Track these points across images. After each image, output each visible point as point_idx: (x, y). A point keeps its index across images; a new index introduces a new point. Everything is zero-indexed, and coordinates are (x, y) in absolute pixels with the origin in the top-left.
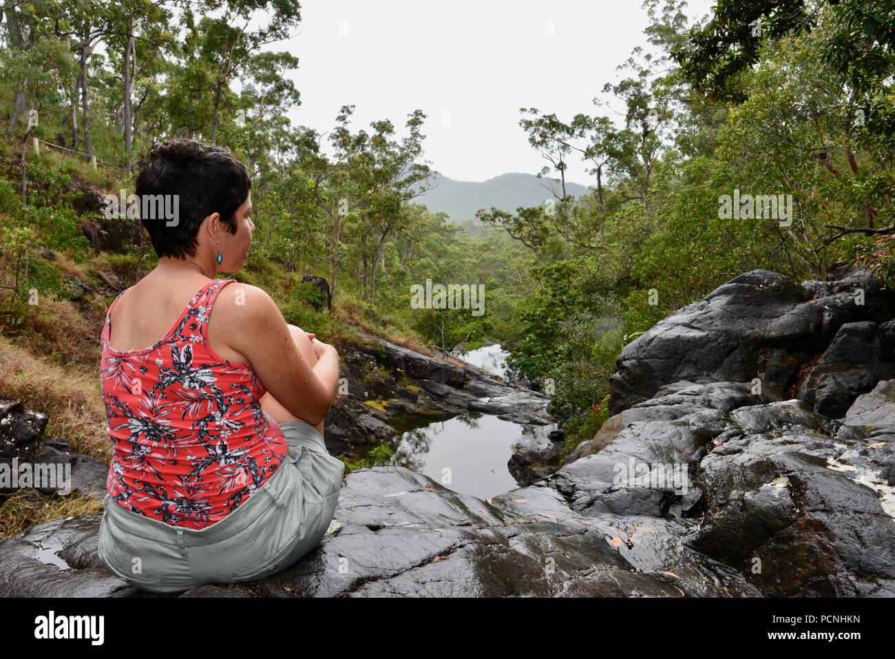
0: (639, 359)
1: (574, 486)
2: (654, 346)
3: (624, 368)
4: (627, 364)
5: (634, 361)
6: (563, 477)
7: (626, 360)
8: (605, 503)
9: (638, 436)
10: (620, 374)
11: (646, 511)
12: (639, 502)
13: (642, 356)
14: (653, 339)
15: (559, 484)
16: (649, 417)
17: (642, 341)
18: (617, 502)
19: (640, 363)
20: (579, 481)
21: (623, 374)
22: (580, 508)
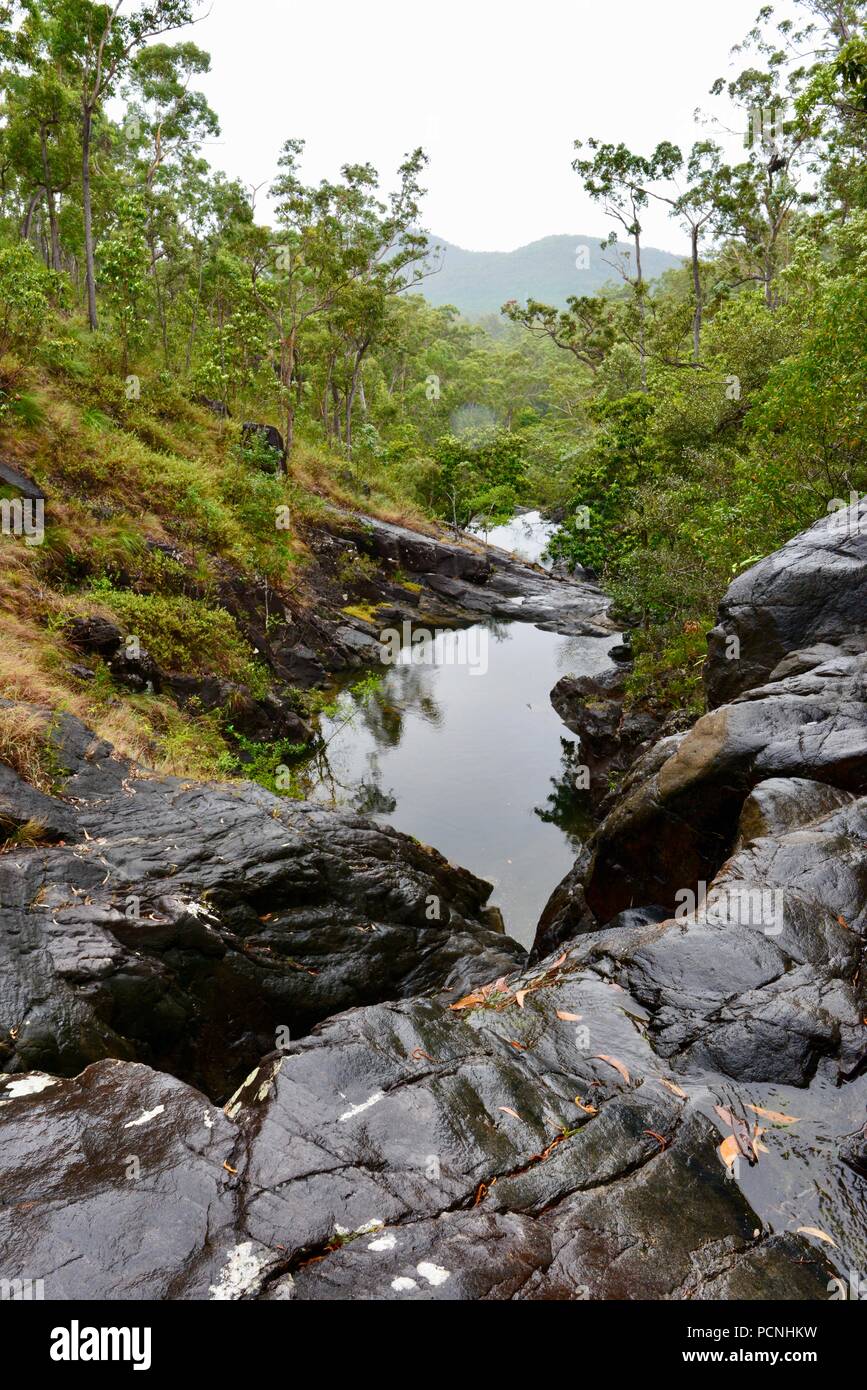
0: (754, 606)
1: (659, 991)
2: (780, 586)
3: (731, 618)
4: (735, 611)
5: (746, 608)
6: (640, 968)
7: (735, 605)
8: (710, 1051)
9: (765, 873)
10: (724, 626)
11: (779, 1073)
12: (768, 1056)
13: (760, 602)
14: (779, 574)
15: (633, 981)
16: (768, 718)
17: (760, 575)
18: (732, 1054)
19: (756, 612)
20: (667, 982)
21: (728, 628)
22: (668, 1051)
